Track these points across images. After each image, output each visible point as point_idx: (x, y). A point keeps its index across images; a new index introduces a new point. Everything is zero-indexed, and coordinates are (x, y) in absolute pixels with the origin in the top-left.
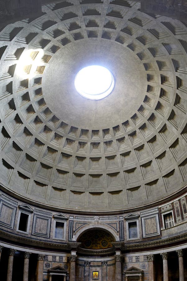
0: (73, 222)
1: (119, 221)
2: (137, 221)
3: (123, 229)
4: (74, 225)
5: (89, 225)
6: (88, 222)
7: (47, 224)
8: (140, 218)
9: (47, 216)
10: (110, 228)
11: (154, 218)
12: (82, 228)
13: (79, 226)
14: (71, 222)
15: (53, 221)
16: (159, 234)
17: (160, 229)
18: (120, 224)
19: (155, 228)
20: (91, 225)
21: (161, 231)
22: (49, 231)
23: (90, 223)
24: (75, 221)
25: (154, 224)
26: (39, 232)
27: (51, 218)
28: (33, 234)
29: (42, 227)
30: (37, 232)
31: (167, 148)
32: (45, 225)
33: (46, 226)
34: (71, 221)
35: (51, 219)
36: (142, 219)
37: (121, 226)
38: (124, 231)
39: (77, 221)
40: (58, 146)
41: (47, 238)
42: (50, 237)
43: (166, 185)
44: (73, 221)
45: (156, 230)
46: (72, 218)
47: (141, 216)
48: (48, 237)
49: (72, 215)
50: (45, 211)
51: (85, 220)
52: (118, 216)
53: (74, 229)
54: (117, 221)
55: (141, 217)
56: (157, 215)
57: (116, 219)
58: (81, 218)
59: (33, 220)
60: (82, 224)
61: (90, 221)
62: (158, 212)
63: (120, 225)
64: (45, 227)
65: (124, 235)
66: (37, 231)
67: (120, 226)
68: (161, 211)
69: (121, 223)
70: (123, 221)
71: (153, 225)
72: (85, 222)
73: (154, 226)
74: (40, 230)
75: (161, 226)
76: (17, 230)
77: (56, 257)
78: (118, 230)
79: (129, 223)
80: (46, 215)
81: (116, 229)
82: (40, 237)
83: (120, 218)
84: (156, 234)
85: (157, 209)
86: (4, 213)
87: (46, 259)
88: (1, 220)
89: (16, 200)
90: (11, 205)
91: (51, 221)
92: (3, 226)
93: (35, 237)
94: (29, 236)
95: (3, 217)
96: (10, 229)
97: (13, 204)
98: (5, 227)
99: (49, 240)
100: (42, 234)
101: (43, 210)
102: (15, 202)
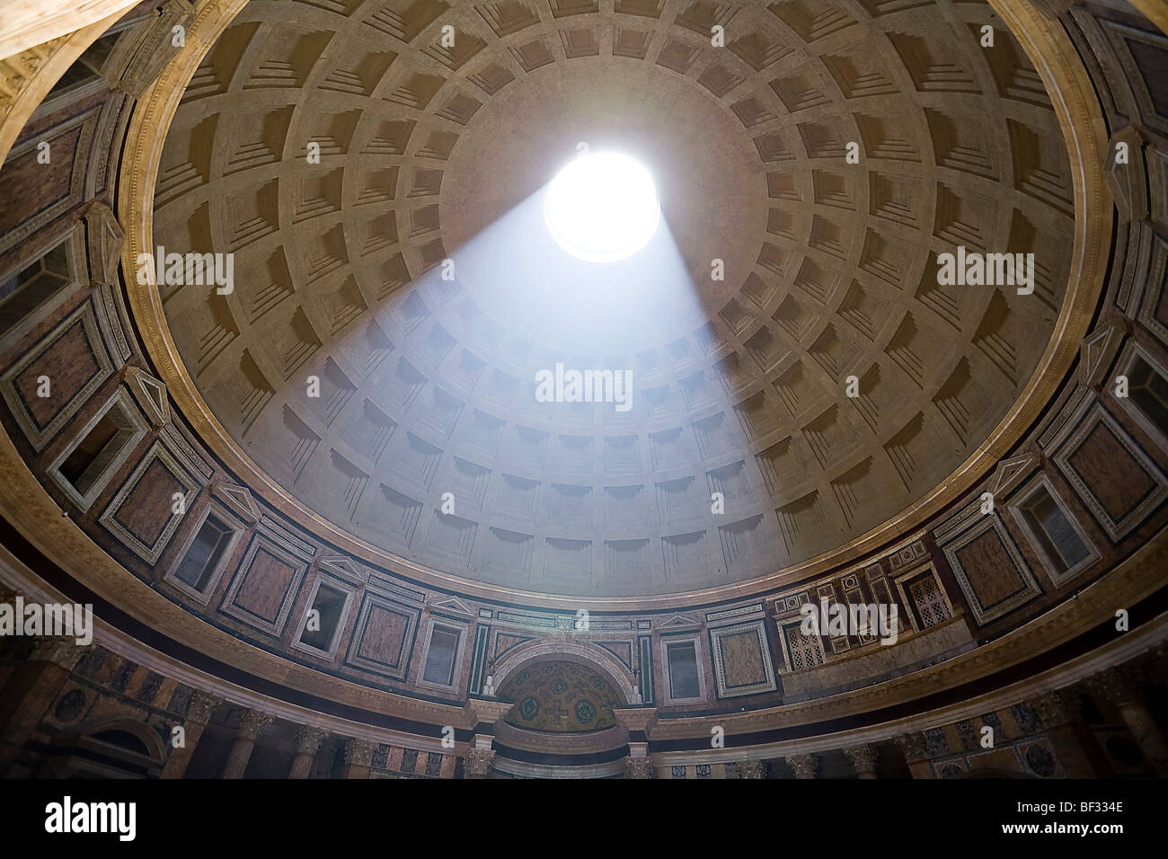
0: (489, 630)
1: (639, 637)
2: (697, 641)
3: (652, 664)
4: (493, 640)
5: (539, 642)
6: (539, 633)
7: (403, 630)
8: (705, 632)
9: (408, 602)
10: (609, 656)
11: (751, 635)
12: (515, 652)
13: (508, 646)
14: (483, 631)
15: (427, 621)
16: (774, 688)
17: (775, 672)
18: (639, 646)
19: (757, 665)
20: (546, 643)
21: (778, 678)
22: (406, 655)
23: (545, 635)
24: (496, 626)
25: (751, 652)
26: (371, 655)
27: (421, 610)
28: (349, 661)
29: (384, 636)
30: (364, 655)
31: (794, 430)
32: (398, 632)
33: (398, 635)
34: (483, 624)
35: (420, 615)
36: (713, 633)
37: (645, 652)
38: (652, 670)
39: (503, 628)
41: (397, 679)
42: (406, 676)
43: (787, 536)
44: (489, 626)
45: (761, 672)
46: (489, 615)
47: (709, 625)
48: (400, 677)
49: (488, 606)
50: (404, 584)
51: (531, 628)
52: (634, 619)
53: (491, 655)
54: (632, 637)
55: (709, 629)
56: (762, 625)
57: (626, 629)
58: (516, 618)
59: (360, 613)
60: (517, 640)
61: (544, 629)
62: (762, 615)
63: (639, 651)
64: (396, 642)
65: (653, 684)
66: (367, 652)
67: (639, 653)
68: (773, 612)
69: (645, 642)
70: (650, 636)
71: (748, 655)
72: (529, 632)
73: (753, 660)
74: (377, 649)
75: (777, 660)
76: (296, 640)
77: (416, 755)
78: (634, 665)
79: (669, 646)
80: (403, 600)
81: (627, 662)
82: (371, 672)
83: (641, 625)
84: (761, 685)
85: (760, 607)
86: (258, 578)
87: (379, 763)
88: (241, 601)
89: (311, 540)
90: (291, 553)
91: (418, 621)
92: (242, 622)
93: (354, 673)
94: (335, 667)
95: (251, 589)
96: (268, 635)
97: (296, 552)
98: (252, 627)
99: (401, 685)
100: (382, 663)
101: (397, 581)
102: (305, 546)
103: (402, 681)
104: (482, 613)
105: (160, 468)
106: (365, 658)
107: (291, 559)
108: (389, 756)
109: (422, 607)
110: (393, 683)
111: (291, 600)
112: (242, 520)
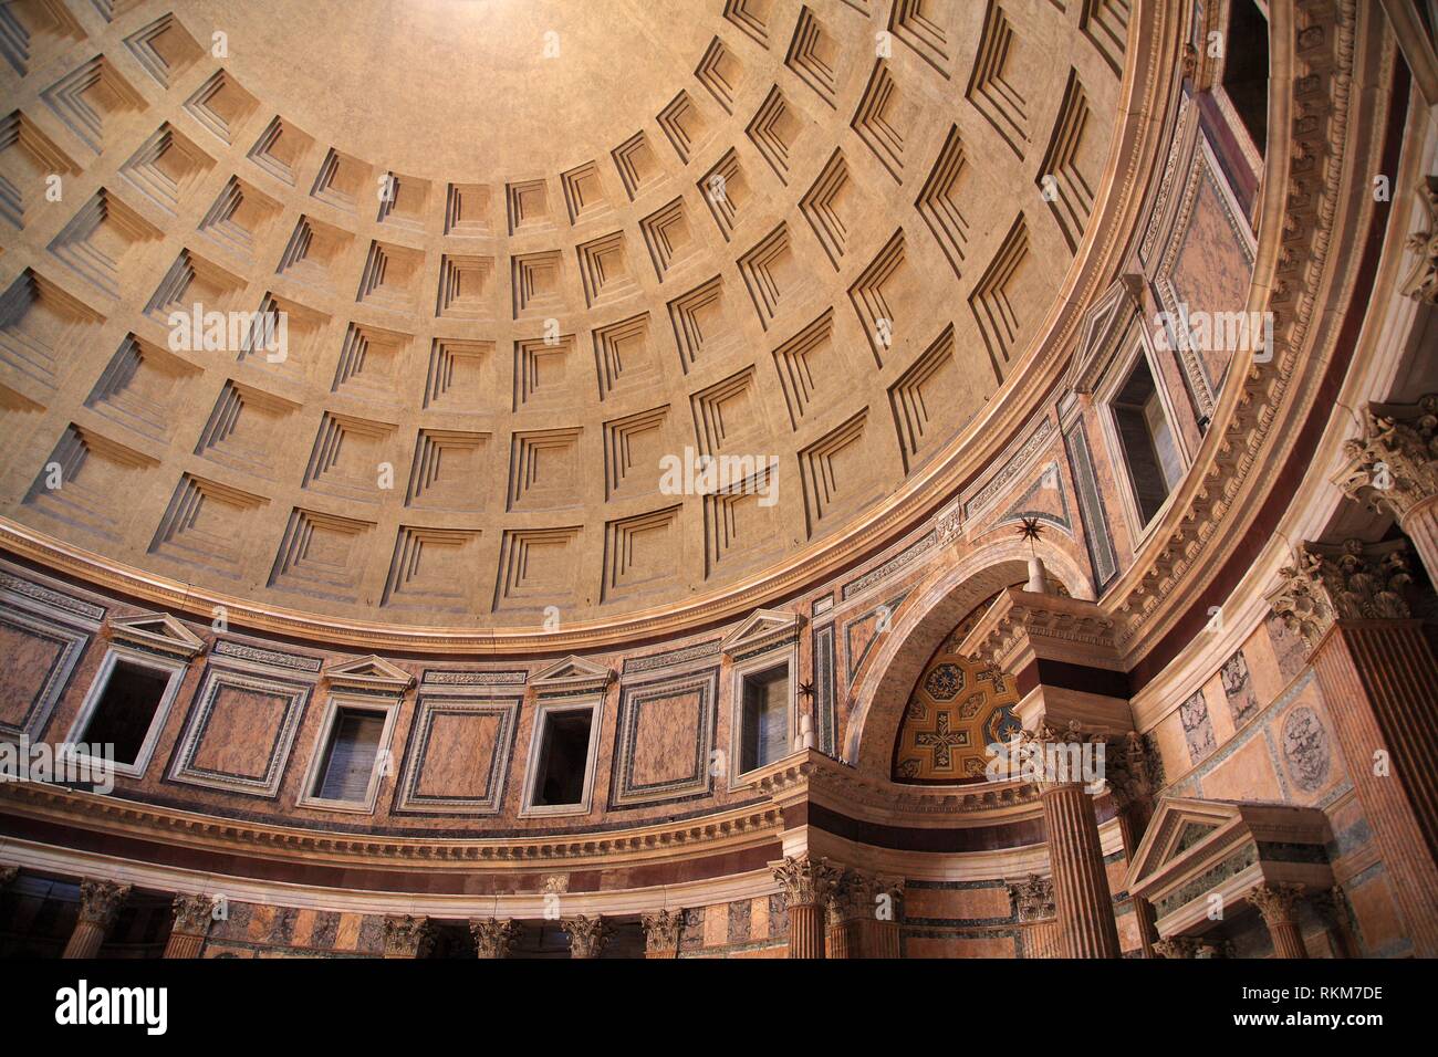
0: (834, 631)
1: (1065, 437)
3: (1096, 481)
4: (842, 645)
5: (916, 595)
6: (913, 577)
7: (695, 712)
9: (696, 666)
12: (882, 640)
13: (868, 638)
14: (825, 637)
18: (1070, 460)
20: (928, 584)
23: (921, 575)
24: (841, 617)
26: (651, 779)
27: (718, 667)
28: (617, 801)
29: (667, 741)
30: (641, 783)
32: (687, 723)
33: (691, 728)
34: (823, 627)
35: (718, 673)
37: (1083, 462)
38: (1100, 490)
39: (854, 610)
40: (634, 290)
41: (698, 797)
42: (712, 785)
44: (833, 622)
46: (828, 603)
48: (705, 788)
49: (824, 589)
51: (896, 577)
52: (1050, 403)
53: (844, 670)
54: (1053, 449)
57: (1041, 441)
58: (871, 577)
59: (620, 723)
60: (881, 615)
61: (919, 564)
63: (1072, 470)
64: (690, 737)
65: (1108, 525)
66: (643, 775)
67: (1073, 474)
69: (1078, 437)
72: (896, 588)
74: (660, 765)
76: (527, 808)
77: (749, 909)
80: (688, 667)
82: (657, 803)
83: (1066, 407)
86: (444, 750)
87: (692, 939)
88: (425, 789)
89: (514, 665)
90: (488, 697)
91: (717, 688)
92: (436, 815)
93: (626, 816)
94: (596, 819)
95: (437, 770)
96: (480, 816)
97: (495, 691)
98: (452, 816)
99: (705, 803)
100: (671, 783)
101: (670, 645)
102: (508, 677)
103: (709, 795)
104: (820, 607)
105: (233, 694)
106: (642, 787)
107: (489, 705)
108: (706, 924)
109: (719, 660)
110: (693, 806)
111: (505, 757)
112: (389, 694)
